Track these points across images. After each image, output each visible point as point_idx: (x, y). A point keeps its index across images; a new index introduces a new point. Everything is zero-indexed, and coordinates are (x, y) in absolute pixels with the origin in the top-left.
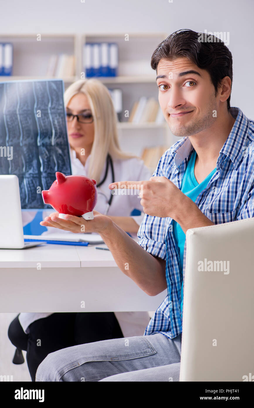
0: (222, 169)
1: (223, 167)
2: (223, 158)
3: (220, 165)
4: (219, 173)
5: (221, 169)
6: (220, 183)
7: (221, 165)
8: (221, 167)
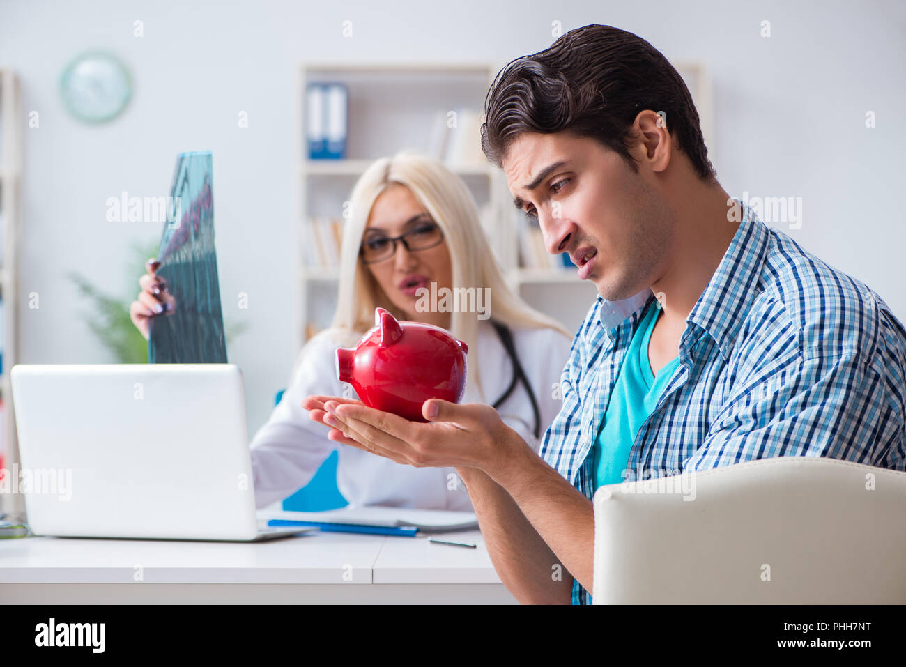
0: (693, 360)
1: (697, 355)
2: (695, 335)
3: (688, 350)
4: (687, 371)
5: (692, 362)
6: (687, 394)
7: (691, 351)
8: (692, 357)
